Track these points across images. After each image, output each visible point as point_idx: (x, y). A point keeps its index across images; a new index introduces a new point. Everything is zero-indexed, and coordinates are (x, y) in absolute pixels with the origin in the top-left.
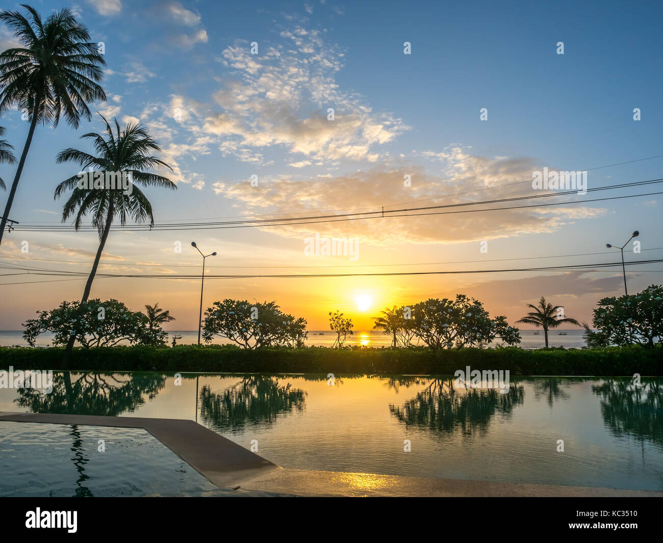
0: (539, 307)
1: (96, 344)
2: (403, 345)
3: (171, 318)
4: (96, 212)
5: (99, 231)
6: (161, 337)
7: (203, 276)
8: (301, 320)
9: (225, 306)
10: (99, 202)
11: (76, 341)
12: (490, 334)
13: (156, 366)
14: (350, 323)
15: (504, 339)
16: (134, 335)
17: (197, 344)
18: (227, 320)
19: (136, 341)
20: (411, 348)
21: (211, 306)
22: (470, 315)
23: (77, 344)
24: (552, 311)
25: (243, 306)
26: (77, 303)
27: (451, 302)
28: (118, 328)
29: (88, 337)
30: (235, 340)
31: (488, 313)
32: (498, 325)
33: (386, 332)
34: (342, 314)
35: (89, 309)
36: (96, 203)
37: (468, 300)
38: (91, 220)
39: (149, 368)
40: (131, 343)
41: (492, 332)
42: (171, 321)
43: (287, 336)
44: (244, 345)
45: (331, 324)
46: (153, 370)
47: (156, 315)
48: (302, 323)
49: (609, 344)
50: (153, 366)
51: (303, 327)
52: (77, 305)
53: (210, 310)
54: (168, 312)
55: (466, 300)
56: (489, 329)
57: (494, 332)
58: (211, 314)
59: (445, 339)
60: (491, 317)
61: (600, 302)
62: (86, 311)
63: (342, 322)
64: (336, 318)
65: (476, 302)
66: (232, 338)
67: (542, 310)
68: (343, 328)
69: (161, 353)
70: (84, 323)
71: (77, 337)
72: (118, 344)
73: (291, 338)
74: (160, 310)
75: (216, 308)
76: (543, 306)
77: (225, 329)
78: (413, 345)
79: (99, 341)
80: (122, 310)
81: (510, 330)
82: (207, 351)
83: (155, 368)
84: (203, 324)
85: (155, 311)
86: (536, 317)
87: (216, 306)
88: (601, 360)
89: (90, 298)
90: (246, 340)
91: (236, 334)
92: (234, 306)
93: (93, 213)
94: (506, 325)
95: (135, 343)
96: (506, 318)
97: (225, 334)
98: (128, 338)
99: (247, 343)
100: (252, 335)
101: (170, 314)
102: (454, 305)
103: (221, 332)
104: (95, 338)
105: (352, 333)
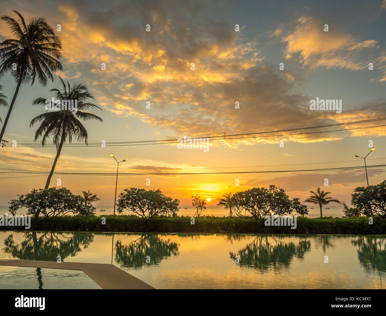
0: (317, 193)
1: (53, 215)
2: (236, 215)
3: (98, 199)
4: (55, 135)
5: (57, 147)
6: (92, 210)
7: (117, 174)
8: (176, 200)
9: (131, 192)
10: (57, 130)
11: (41, 213)
12: (290, 209)
13: (89, 228)
14: (204, 202)
15: (298, 212)
16: (75, 209)
17: (113, 214)
18: (132, 200)
19: (77, 213)
20: (241, 217)
21: (123, 192)
22: (278, 197)
23: (41, 215)
24: (324, 195)
25: (142, 192)
26: (42, 190)
27: (266, 190)
28: (66, 205)
29: (48, 210)
30: (137, 212)
31: (288, 196)
32: (295, 203)
33: (226, 207)
34: (199, 197)
35: (49, 193)
36: (55, 130)
37: (277, 188)
38: (52, 140)
39: (84, 230)
40: (74, 214)
41: (291, 208)
42: (97, 201)
43: (168, 210)
44: (142, 216)
45: (193, 203)
46: (87, 231)
47: (89, 197)
48: (177, 202)
49: (360, 215)
50: (87, 228)
51: (178, 204)
52: (42, 191)
53: (122, 194)
54: (96, 195)
55: (275, 188)
56: (289, 206)
57: (292, 207)
58: (123, 197)
59: (263, 212)
60: (290, 199)
61: (355, 190)
62: (47, 195)
63: (200, 201)
64: (196, 199)
65: (281, 190)
66: (135, 211)
67: (318, 195)
68: (200, 205)
69: (92, 220)
70: (46, 202)
71: (41, 210)
72: (66, 214)
73: (170, 211)
74: (91, 194)
75: (126, 193)
76: (319, 192)
77: (130, 206)
78: (242, 216)
79: (54, 213)
80: (69, 194)
81: (302, 206)
82: (120, 219)
83: (88, 229)
84: (118, 203)
85: (88, 195)
86: (315, 199)
87: (125, 192)
88: (357, 225)
89: (50, 187)
90: (143, 212)
91: (137, 209)
92: (136, 192)
93: (53, 136)
94: (299, 204)
95: (76, 214)
96: (299, 199)
97: (131, 208)
98: (72, 211)
99: (144, 214)
100: (147, 209)
101: (97, 197)
102: (268, 191)
103: (128, 207)
104: (52, 211)
105: (205, 208)
